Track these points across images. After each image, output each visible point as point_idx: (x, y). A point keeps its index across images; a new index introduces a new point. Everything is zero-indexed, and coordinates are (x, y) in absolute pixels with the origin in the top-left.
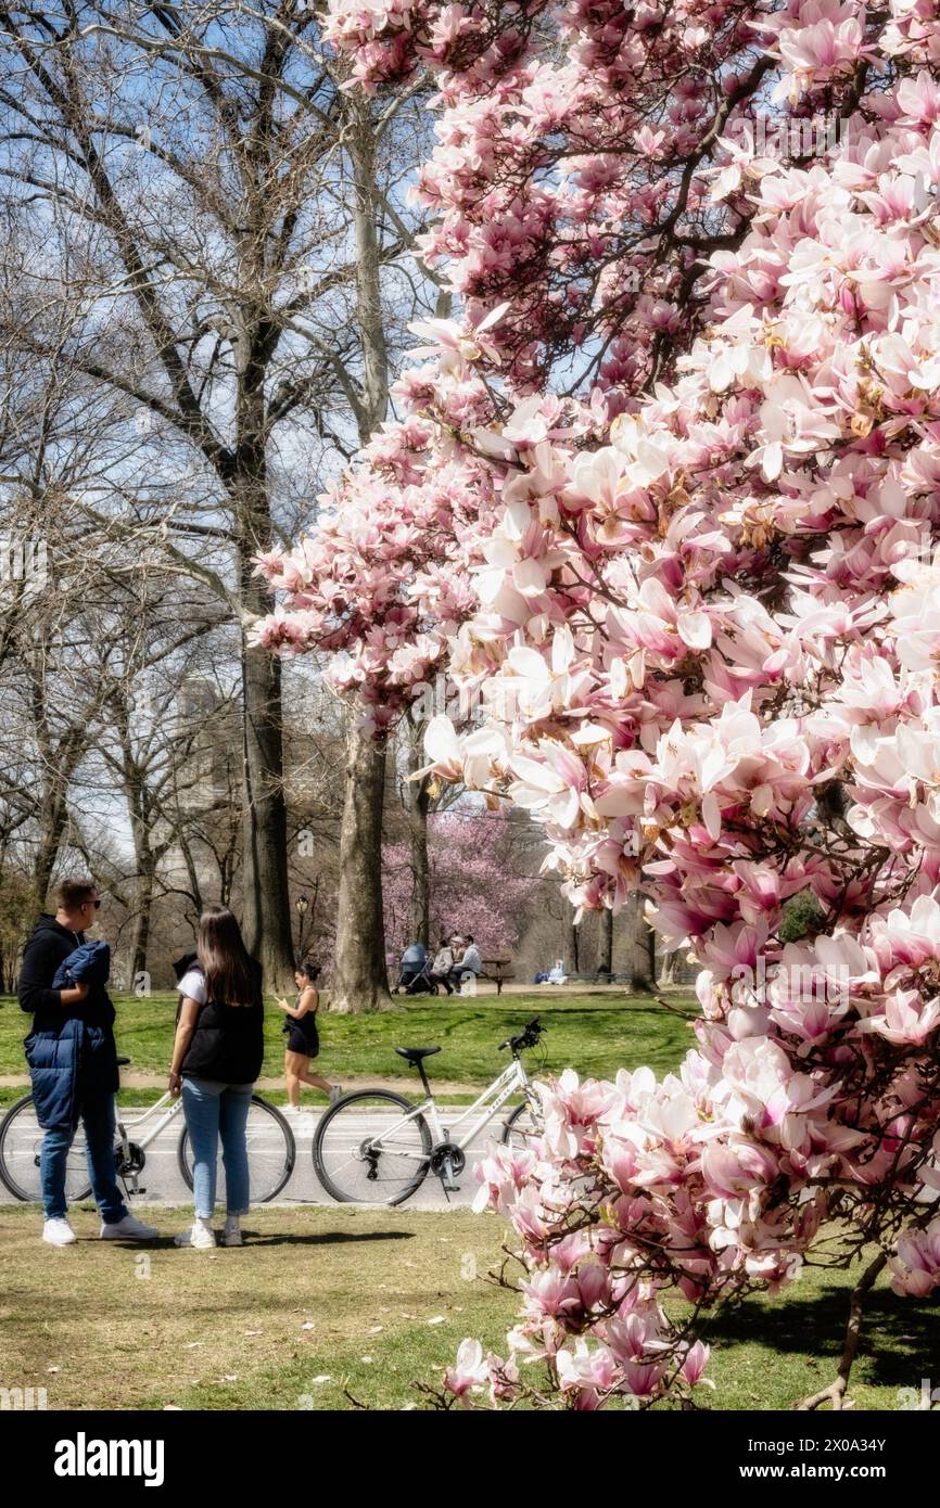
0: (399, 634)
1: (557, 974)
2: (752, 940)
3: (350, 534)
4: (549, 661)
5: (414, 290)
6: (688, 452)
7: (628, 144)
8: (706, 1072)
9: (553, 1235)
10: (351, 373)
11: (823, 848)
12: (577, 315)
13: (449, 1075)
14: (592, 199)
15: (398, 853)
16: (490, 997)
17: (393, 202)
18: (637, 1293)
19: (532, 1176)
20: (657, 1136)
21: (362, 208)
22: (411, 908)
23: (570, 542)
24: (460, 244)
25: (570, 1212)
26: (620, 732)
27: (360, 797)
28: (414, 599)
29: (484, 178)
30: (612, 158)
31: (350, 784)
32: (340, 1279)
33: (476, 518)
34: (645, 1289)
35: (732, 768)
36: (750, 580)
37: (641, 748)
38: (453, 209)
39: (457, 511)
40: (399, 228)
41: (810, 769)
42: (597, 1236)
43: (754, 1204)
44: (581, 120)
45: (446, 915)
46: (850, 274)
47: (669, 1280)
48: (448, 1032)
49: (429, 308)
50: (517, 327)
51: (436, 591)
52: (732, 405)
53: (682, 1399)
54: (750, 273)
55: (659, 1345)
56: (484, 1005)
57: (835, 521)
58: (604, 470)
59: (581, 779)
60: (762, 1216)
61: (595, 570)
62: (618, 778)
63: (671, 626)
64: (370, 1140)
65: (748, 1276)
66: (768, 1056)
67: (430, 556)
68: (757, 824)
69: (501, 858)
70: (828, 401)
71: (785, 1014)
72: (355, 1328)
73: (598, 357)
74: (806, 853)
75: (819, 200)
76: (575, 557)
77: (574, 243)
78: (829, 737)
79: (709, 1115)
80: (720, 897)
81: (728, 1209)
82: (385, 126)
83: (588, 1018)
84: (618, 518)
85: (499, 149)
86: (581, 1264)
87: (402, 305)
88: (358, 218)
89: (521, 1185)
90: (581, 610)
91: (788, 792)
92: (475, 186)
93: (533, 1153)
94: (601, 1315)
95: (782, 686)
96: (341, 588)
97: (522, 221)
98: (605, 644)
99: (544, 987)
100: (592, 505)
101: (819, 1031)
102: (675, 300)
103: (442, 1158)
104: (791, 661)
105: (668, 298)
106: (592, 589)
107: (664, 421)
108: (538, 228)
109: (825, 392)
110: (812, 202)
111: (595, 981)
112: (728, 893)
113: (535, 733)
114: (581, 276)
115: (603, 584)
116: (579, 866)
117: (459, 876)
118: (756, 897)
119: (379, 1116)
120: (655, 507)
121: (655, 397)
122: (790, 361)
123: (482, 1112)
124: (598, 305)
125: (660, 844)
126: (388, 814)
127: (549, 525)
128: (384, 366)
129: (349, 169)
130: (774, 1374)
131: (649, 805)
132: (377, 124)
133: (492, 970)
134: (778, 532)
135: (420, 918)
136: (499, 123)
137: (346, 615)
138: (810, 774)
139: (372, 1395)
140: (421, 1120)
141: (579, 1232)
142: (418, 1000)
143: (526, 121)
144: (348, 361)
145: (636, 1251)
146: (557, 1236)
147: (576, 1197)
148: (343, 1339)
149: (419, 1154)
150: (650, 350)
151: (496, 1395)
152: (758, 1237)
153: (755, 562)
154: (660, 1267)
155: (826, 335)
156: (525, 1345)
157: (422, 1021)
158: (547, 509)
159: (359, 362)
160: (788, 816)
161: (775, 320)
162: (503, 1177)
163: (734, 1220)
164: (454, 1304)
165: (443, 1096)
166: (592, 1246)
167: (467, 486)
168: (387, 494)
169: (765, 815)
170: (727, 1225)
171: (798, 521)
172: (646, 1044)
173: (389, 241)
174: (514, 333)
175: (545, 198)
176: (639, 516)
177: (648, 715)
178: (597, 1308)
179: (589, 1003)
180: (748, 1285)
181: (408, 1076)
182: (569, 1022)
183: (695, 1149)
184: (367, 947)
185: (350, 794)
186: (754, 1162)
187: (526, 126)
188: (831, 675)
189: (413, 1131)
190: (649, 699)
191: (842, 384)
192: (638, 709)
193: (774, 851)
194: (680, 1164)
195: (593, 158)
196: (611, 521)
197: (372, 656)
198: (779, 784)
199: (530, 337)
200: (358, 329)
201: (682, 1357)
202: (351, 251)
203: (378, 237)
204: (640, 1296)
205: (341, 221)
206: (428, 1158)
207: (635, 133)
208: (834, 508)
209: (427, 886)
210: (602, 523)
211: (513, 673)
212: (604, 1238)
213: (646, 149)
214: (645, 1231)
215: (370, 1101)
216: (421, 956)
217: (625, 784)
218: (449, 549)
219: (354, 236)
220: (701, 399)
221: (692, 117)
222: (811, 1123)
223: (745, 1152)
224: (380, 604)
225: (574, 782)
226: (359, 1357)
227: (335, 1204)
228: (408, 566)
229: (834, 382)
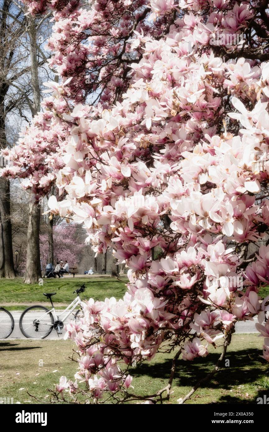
0: (42, 173)
1: (91, 272)
2: (143, 260)
3: (28, 144)
4: (84, 180)
5: (48, 74)
6: (125, 122)
7: (108, 33)
8: (130, 298)
9: (87, 346)
10: (30, 98)
11: (163, 233)
12: (94, 82)
13: (59, 301)
14: (98, 48)
15: (44, 237)
16: (71, 278)
17: (42, 49)
18: (111, 362)
19: (81, 329)
20: (116, 316)
21: (33, 51)
22: (49, 253)
23: (90, 146)
24: (60, 62)
25: (92, 339)
26: (105, 201)
27: (33, 221)
28: (46, 163)
29: (67, 42)
30: (104, 37)
31: (30, 217)
32: (27, 360)
33: (65, 140)
34: (113, 361)
35: (137, 211)
36: (144, 158)
37: (111, 205)
38: (58, 51)
39: (60, 138)
40: (43, 56)
41: (159, 211)
42: (100, 346)
43: (143, 336)
44: (95, 26)
45: (58, 255)
46: (171, 70)
47: (120, 358)
48: (59, 288)
49: (52, 80)
50: (77, 86)
51: (53, 161)
52: (138, 108)
53: (125, 392)
54: (142, 70)
55: (117, 376)
56: (69, 281)
57: (167, 141)
58: (100, 125)
59: (93, 214)
60: (146, 339)
61: (98, 154)
62: (104, 214)
63: (119, 170)
64: (36, 320)
65: (142, 356)
66: (147, 294)
67: (52, 151)
68: (144, 227)
69: (74, 238)
70: (164, 106)
71: (152, 281)
72: (31, 374)
73: (100, 94)
74: (158, 235)
75: (162, 49)
76: (92, 151)
77: (93, 61)
78: (164, 202)
79: (131, 310)
80: (133, 248)
81: (136, 337)
82: (39, 26)
83: (99, 284)
84: (104, 139)
85: (71, 34)
86: (95, 354)
87: (45, 79)
88: (31, 53)
89: (78, 331)
90: (94, 166)
91: (153, 218)
92: (64, 45)
93: (81, 322)
94: (101, 368)
95: (151, 187)
96: (26, 160)
97: (78, 55)
98: (101, 176)
99: (87, 275)
100: (97, 136)
101: (162, 286)
102: (122, 78)
103: (57, 325)
104: (153, 180)
105: (120, 77)
106: (97, 160)
107: (119, 112)
108: (82, 57)
109: (164, 104)
110: (160, 50)
111: (101, 273)
112: (136, 247)
113: (80, 201)
114: (95, 71)
115: (100, 158)
116: (96, 240)
117: (62, 244)
118: (144, 248)
119: (39, 313)
120: (115, 136)
121: (116, 105)
122: (153, 95)
123: (68, 311)
124: (100, 79)
125: (116, 233)
126: (41, 226)
127: (84, 142)
128: (39, 96)
129: (29, 39)
130: (152, 384)
131: (113, 221)
132: (37, 26)
133: (72, 271)
134: (151, 144)
135: (51, 256)
136: (71, 26)
137: (27, 168)
138: (159, 212)
139: (37, 393)
140: (51, 314)
141: (95, 345)
142: (50, 279)
143: (79, 26)
144: (29, 95)
145: (111, 350)
146: (88, 346)
147: (93, 334)
148: (28, 377)
149: (50, 324)
150: (115, 92)
151: (71, 392)
152: (145, 345)
153: (145, 153)
154: (118, 354)
155: (164, 87)
156: (79, 377)
157: (51, 286)
158: (84, 137)
159: (32, 95)
160: (153, 225)
161: (149, 83)
162: (72, 330)
163: (138, 340)
164: (60, 366)
165: (57, 307)
166: (98, 349)
167: (62, 130)
168: (39, 133)
169: (146, 224)
170: (136, 341)
171: (156, 141)
172: (116, 291)
173: (41, 60)
174: (76, 87)
175: (84, 48)
176: (110, 139)
177: (113, 196)
178: (100, 366)
179: (100, 279)
180: (143, 359)
181: (48, 301)
182: (94, 285)
183: (127, 320)
184: (35, 264)
185: (30, 220)
186: (144, 323)
187: (79, 27)
188: (165, 185)
189: (49, 317)
190: (113, 191)
191: (168, 102)
192: (110, 194)
193: (149, 234)
194: (122, 324)
195: (98, 37)
196: (102, 140)
197: (35, 180)
198: (150, 215)
199: (80, 88)
200: (32, 86)
201: (124, 380)
202: (29, 63)
203: (37, 59)
204: (112, 363)
205: (26, 54)
206: (53, 325)
207: (110, 30)
208: (166, 137)
209: (53, 247)
210: (99, 141)
211: (74, 184)
212: (102, 346)
213: (113, 34)
214: (113, 344)
215: (36, 309)
216: (51, 267)
217: (106, 215)
218: (57, 149)
219: (30, 58)
220: (130, 106)
221: (127, 26)
222: (160, 312)
223: (141, 320)
224: (37, 165)
225: (91, 215)
226: (33, 382)
227: (26, 339)
228: (45, 153)
229: (166, 101)
